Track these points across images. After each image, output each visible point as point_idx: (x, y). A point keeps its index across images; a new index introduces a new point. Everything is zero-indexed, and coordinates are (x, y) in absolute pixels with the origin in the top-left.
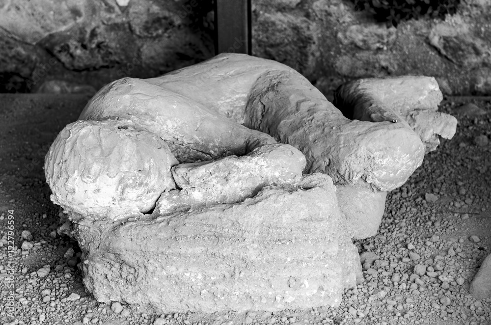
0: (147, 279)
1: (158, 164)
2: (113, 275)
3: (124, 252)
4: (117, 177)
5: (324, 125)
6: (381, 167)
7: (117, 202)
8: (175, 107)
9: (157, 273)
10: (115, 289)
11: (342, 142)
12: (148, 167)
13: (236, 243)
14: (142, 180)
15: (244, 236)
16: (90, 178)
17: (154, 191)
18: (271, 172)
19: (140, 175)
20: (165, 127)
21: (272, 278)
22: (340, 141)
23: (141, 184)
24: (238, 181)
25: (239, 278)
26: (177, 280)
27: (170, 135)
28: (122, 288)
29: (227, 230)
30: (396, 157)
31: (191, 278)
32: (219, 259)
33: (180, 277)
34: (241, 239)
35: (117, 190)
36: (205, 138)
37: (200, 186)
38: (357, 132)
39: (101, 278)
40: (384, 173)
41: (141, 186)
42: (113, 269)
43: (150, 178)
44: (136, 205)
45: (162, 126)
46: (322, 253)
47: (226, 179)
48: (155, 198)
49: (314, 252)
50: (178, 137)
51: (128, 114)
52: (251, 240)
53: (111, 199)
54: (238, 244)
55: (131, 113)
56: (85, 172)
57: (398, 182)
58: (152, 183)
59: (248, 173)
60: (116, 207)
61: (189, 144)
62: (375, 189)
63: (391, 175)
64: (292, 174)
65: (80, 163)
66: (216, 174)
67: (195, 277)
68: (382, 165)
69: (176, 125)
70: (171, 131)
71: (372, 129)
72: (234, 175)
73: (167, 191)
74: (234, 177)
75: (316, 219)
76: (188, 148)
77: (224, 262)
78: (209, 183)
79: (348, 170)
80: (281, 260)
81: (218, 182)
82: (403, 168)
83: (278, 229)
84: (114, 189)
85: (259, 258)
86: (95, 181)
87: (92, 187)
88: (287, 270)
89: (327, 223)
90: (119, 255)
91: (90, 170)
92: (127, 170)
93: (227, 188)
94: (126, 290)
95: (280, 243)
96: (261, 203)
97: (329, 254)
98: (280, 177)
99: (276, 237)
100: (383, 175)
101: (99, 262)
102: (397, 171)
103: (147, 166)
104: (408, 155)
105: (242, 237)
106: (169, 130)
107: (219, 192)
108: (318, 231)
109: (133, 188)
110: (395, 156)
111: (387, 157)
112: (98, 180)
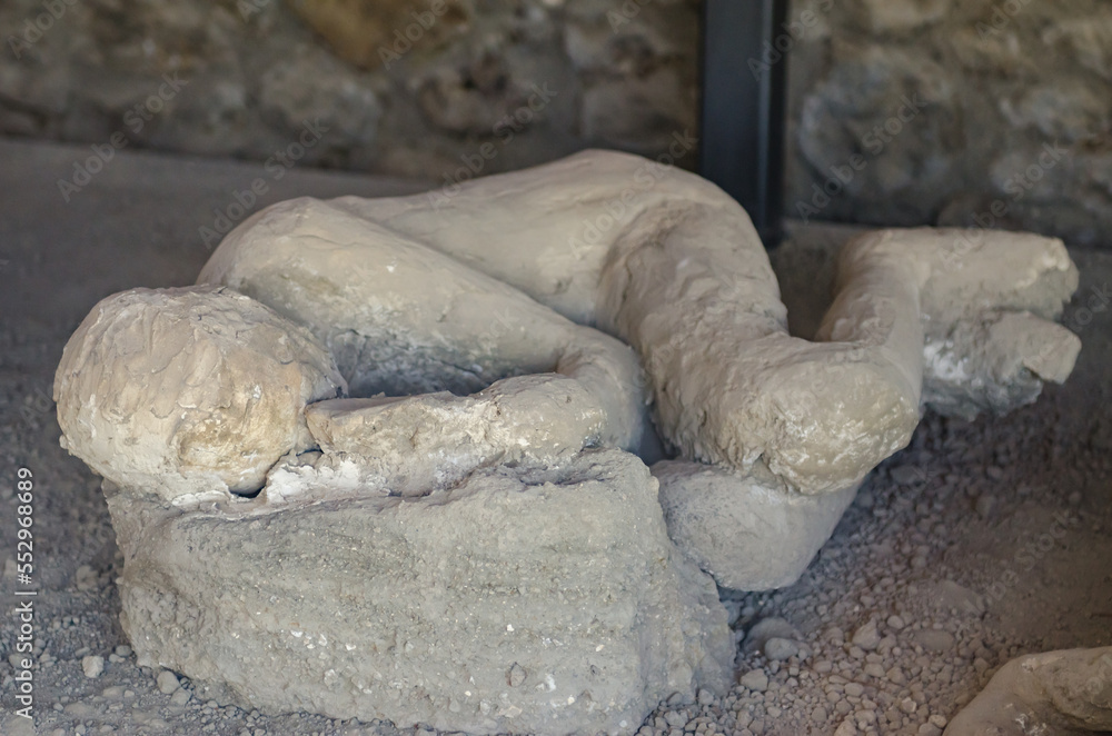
0: (219, 633)
1: (271, 397)
2: (163, 615)
3: (177, 573)
4: (170, 416)
5: (714, 334)
6: (797, 444)
7: (173, 467)
8: (391, 269)
9: (237, 625)
10: (165, 644)
11: (729, 381)
12: (245, 402)
13: (399, 583)
14: (228, 428)
15: (416, 569)
16: (116, 412)
17: (259, 451)
18: (511, 437)
19: (224, 416)
20: (364, 309)
21: (472, 663)
22: (727, 378)
23: (224, 436)
24: (436, 449)
25: (403, 655)
26: (276, 642)
27: (377, 326)
28: (177, 644)
29: (381, 552)
30: (831, 426)
31: (306, 643)
32: (364, 610)
33: (282, 637)
34: (408, 574)
35: (170, 444)
36: (459, 338)
37: (356, 450)
38: (765, 361)
39: (140, 618)
40: (805, 457)
41: (226, 440)
42: (163, 602)
43: (249, 425)
44: (219, 476)
45: (358, 306)
46: (591, 620)
47: (412, 442)
48: (264, 465)
49: (569, 618)
50: (396, 332)
51: (283, 277)
52: (430, 580)
53: (162, 460)
54: (403, 585)
55: (287, 276)
56: (109, 400)
57: (840, 478)
58: (254, 435)
59: (461, 435)
60: (174, 478)
61: (422, 347)
62: (790, 488)
63: (820, 462)
64: (557, 444)
65: (101, 380)
66: (385, 430)
67: (314, 641)
68: (800, 439)
69: (390, 308)
70: (379, 319)
71: (796, 358)
72: (426, 435)
73: (293, 453)
74: (426, 438)
75: (579, 549)
76: (422, 355)
77: (373, 618)
78: (373, 447)
79: (734, 440)
80: (493, 627)
81: (393, 447)
82: (850, 450)
83: (488, 561)
84: (164, 440)
85: (446, 619)
86: (126, 420)
87: (121, 432)
88: (505, 648)
89: (607, 560)
90: (170, 577)
91: (119, 398)
92: (194, 406)
93: (412, 460)
94: (183, 649)
95: (492, 593)
96: (456, 503)
97: (609, 625)
98: (528, 448)
99: (483, 578)
100: (802, 460)
101: (139, 584)
102: (834, 455)
103: (241, 398)
104: (861, 424)
105: (411, 570)
106: (375, 317)
107: (393, 468)
108: (583, 574)
109: (207, 442)
110: (829, 422)
111: (811, 424)
112: (132, 418)
